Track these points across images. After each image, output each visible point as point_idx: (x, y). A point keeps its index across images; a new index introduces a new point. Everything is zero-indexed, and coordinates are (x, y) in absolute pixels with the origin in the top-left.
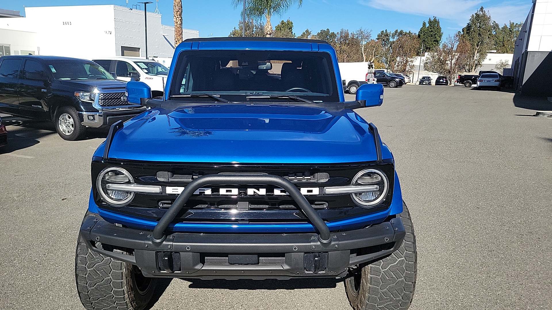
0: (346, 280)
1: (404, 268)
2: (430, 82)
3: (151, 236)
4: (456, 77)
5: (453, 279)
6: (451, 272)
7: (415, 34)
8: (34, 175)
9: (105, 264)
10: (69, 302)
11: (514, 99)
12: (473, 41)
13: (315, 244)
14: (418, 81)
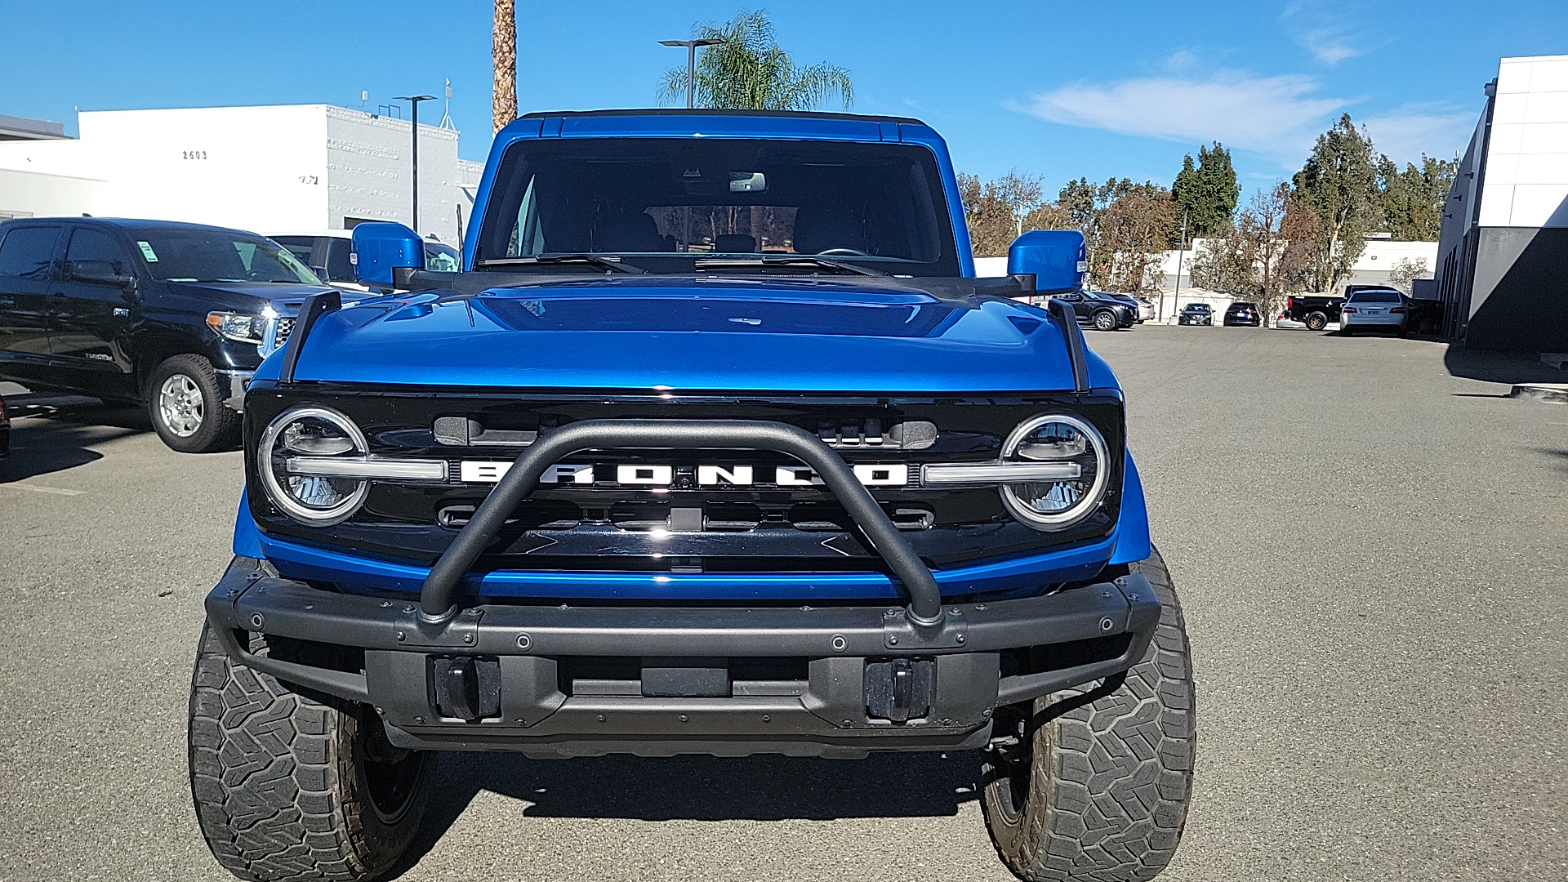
0: (986, 788)
1: (1158, 726)
2: (1210, 319)
3: (414, 609)
4: (1282, 304)
5: (1299, 793)
6: (1292, 776)
7: (1162, 189)
8: (82, 537)
9: (278, 715)
10: (167, 852)
11: (1446, 358)
12: (1325, 207)
13: (896, 630)
14: (1175, 316)
